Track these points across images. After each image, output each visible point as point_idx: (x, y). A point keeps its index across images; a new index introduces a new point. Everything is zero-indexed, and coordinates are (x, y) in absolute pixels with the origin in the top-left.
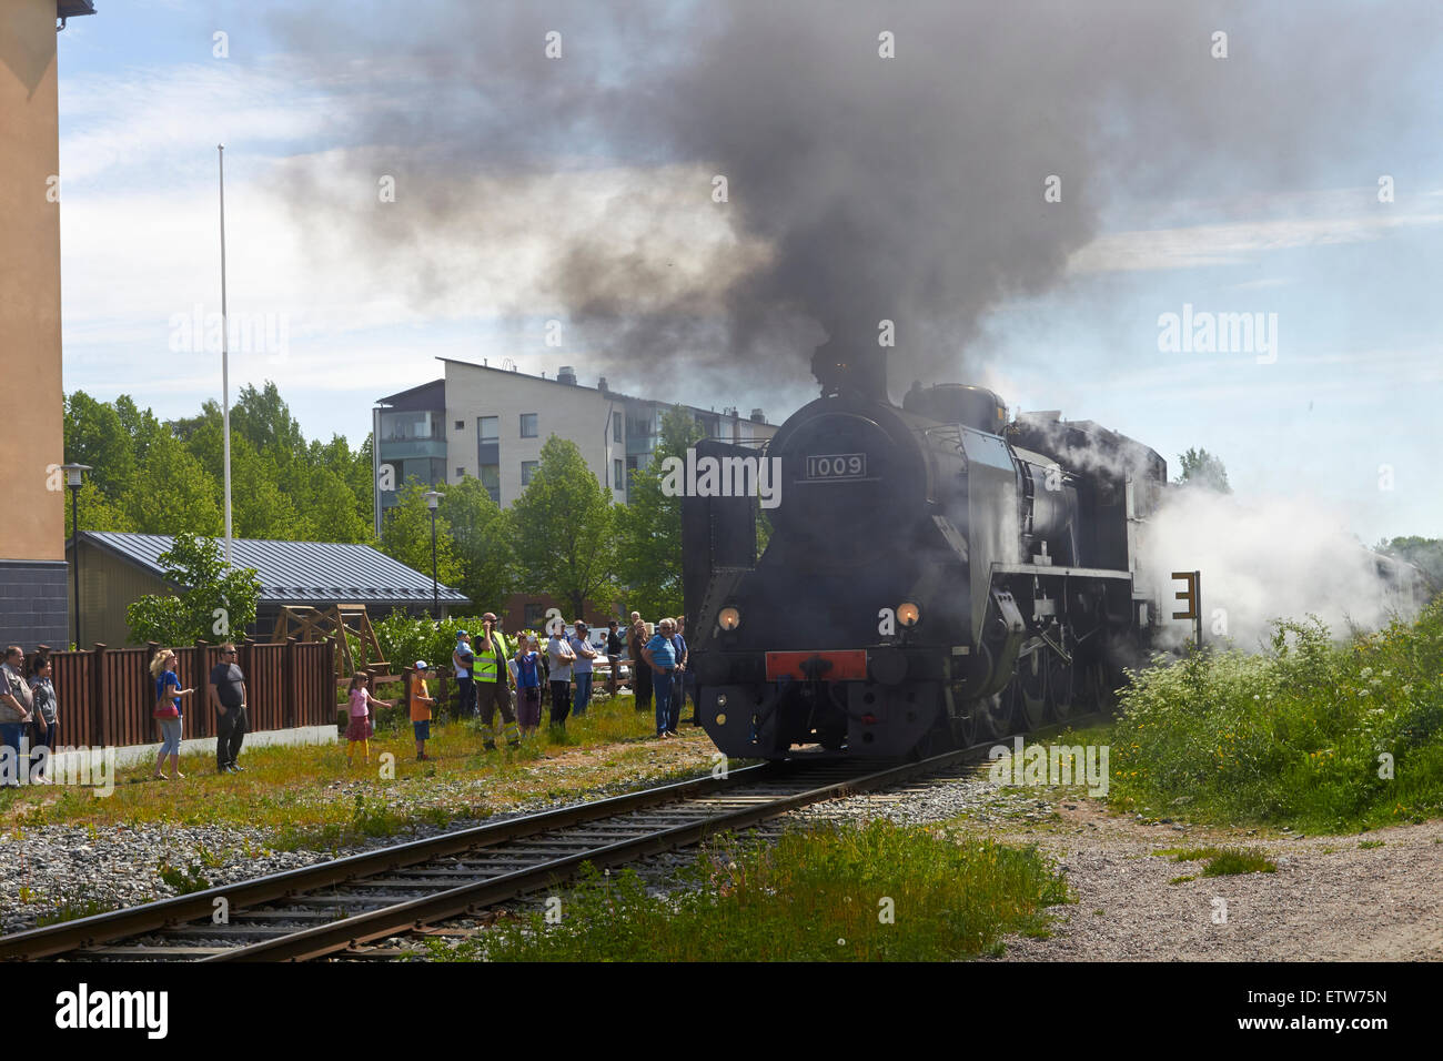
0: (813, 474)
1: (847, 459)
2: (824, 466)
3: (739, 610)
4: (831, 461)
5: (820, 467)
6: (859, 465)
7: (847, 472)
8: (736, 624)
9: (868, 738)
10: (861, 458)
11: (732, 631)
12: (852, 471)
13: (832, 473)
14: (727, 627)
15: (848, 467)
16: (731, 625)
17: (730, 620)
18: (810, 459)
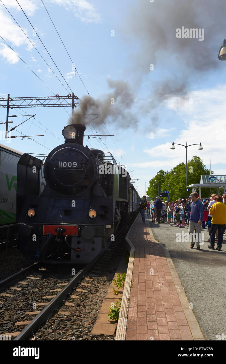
0: (61, 167)
1: (72, 163)
2: (65, 164)
3: (34, 210)
4: (67, 163)
5: (63, 165)
6: (76, 164)
7: (72, 166)
8: (33, 215)
9: (78, 256)
10: (77, 162)
11: (32, 217)
12: (74, 166)
13: (67, 166)
14: (30, 216)
15: (73, 165)
16: (32, 215)
17: (31, 213)
18: (60, 162)
